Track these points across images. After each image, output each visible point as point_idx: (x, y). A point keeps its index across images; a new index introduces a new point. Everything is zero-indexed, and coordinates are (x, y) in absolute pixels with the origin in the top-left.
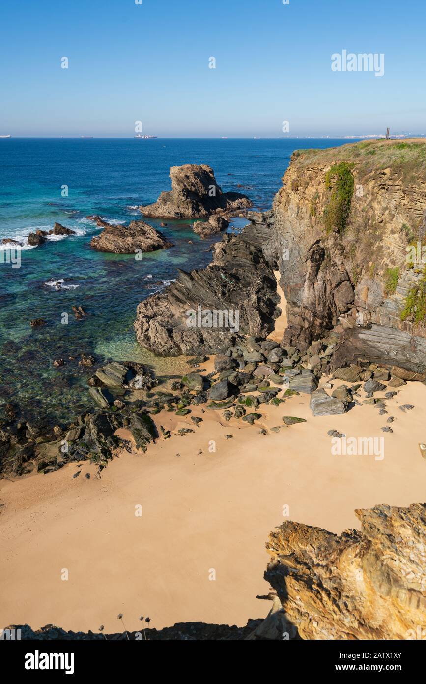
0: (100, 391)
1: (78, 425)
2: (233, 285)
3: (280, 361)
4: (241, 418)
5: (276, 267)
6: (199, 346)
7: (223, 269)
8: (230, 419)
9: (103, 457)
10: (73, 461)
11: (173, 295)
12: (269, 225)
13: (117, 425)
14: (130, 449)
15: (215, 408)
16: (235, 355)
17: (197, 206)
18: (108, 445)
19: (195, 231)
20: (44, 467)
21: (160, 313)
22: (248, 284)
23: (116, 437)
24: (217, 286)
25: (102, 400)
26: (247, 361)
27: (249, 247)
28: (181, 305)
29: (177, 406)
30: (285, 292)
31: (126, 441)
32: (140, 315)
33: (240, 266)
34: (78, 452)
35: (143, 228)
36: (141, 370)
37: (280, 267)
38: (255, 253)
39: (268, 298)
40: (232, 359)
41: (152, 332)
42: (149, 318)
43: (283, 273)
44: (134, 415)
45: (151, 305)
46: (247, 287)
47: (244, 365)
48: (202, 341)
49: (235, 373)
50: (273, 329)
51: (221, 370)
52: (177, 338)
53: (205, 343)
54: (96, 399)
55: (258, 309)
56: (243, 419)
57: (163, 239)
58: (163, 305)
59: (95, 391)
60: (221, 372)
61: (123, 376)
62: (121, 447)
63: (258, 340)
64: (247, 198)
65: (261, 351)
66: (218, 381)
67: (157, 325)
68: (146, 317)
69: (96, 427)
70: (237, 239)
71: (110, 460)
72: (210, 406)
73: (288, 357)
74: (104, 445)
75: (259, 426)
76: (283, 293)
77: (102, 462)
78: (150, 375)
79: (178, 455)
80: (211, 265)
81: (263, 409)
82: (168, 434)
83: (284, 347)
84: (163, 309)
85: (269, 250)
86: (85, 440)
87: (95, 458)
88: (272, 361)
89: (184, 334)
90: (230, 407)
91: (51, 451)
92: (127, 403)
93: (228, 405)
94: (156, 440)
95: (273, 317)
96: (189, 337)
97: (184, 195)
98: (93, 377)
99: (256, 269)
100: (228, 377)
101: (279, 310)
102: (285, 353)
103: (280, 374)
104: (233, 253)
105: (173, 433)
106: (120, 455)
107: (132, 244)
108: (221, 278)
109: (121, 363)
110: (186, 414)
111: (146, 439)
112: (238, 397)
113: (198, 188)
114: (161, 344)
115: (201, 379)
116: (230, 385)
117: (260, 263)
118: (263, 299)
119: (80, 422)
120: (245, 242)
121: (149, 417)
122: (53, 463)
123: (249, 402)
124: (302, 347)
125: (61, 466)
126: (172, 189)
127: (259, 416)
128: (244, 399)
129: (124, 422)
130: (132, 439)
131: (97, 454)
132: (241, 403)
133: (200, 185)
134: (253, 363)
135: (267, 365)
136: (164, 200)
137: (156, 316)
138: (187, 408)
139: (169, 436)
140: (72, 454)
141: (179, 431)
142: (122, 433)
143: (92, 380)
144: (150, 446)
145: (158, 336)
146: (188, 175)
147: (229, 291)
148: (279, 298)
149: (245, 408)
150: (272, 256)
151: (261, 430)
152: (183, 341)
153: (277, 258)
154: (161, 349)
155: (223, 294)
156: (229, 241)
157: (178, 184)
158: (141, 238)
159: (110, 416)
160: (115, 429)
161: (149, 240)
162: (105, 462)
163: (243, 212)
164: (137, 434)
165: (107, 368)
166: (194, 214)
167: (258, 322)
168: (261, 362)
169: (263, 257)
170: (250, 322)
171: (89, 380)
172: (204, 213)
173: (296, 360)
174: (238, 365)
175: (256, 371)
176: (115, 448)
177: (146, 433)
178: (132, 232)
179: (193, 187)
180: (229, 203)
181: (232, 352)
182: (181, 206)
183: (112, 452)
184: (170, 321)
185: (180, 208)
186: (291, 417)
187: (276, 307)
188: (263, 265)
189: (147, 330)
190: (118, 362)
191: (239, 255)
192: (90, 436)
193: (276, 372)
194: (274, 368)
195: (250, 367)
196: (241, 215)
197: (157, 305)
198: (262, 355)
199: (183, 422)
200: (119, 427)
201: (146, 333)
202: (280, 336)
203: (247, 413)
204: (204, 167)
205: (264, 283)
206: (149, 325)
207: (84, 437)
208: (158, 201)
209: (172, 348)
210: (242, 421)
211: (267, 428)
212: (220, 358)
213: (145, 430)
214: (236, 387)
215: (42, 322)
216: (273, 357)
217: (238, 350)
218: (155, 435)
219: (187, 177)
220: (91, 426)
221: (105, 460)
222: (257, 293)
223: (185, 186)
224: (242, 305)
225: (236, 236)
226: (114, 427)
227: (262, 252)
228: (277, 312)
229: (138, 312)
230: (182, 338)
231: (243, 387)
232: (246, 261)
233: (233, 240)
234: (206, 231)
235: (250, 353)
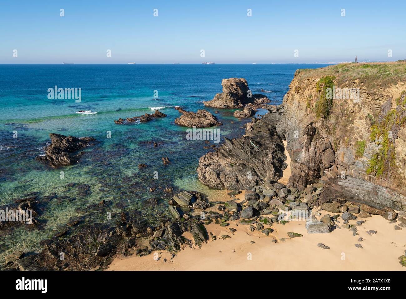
0: (175, 208)
1: (161, 228)
2: (257, 148)
3: (286, 196)
4: (261, 231)
5: (284, 138)
6: (236, 184)
7: (252, 139)
8: (253, 231)
9: (175, 249)
10: (157, 250)
11: (221, 153)
12: (280, 113)
13: (184, 229)
14: (191, 245)
15: (244, 223)
16: (257, 191)
17: (237, 102)
18: (178, 242)
19: (235, 116)
20: (140, 252)
21: (213, 163)
22: (267, 148)
23: (183, 237)
24: (248, 148)
25: (176, 214)
26: (265, 195)
27: (268, 126)
28: (226, 159)
29: (221, 221)
30: (290, 153)
31: (189, 240)
32: (201, 164)
33: (262, 137)
34: (160, 245)
35: (205, 113)
36: (200, 197)
37: (286, 138)
38: (271, 129)
39: (279, 157)
40: (256, 193)
41: (207, 174)
42: (206, 166)
43: (289, 142)
44: (195, 224)
45: (207, 158)
46: (266, 150)
47: (263, 197)
48: (237, 181)
49: (257, 202)
50: (282, 176)
51: (249, 200)
52: (222, 179)
53: (239, 182)
54: (173, 213)
55: (273, 163)
56: (262, 232)
57: (216, 120)
58: (215, 158)
59: (172, 208)
60: (248, 201)
61: (189, 200)
62: (186, 243)
63: (273, 182)
64: (267, 98)
65: (274, 190)
66: (247, 207)
67: (211, 170)
68: (205, 165)
69: (172, 230)
70: (260, 121)
71: (179, 251)
72: (241, 222)
73: (292, 194)
74: (176, 241)
75: (272, 237)
76: (289, 154)
77: (174, 252)
78: (205, 200)
79: (220, 251)
80: (244, 136)
81: (275, 226)
82: (215, 238)
83: (289, 187)
84: (215, 161)
85: (280, 128)
86: (165, 237)
87: (170, 249)
88: (281, 196)
89: (227, 176)
90: (254, 224)
91: (145, 242)
92: (191, 217)
93: (253, 222)
94: (207, 241)
95: (282, 169)
96: (229, 178)
97: (229, 95)
98: (171, 200)
99: (272, 139)
100: (253, 204)
101: (286, 165)
102: (289, 191)
103: (286, 204)
104: (258, 129)
105: (218, 237)
106: (185, 249)
107: (198, 123)
108: (250, 144)
109: (189, 192)
110: (226, 226)
111: (201, 240)
112: (259, 217)
113: (238, 91)
114: (213, 182)
115: (236, 204)
116: (254, 209)
117: (274, 135)
118: (276, 158)
119: (163, 226)
120: (265, 123)
121: (204, 226)
122: (145, 250)
123: (266, 221)
124: (300, 188)
125: (150, 253)
126: (222, 92)
127: (272, 231)
128: (263, 219)
129: (189, 228)
130: (193, 239)
131: (171, 247)
132: (261, 221)
133: (239, 89)
134: (269, 197)
135: (278, 198)
136: (218, 98)
137: (210, 165)
138: (227, 222)
139: (215, 239)
140: (157, 245)
141: (221, 236)
142: (187, 235)
143: (171, 201)
144: (204, 244)
145: (211, 177)
146: (232, 84)
147: (255, 152)
148: (286, 157)
149: (264, 225)
150: (282, 132)
151: (273, 240)
152: (226, 180)
153: (285, 133)
154: (212, 185)
155: (251, 153)
156: (256, 122)
157: (226, 89)
158: (203, 119)
159: (180, 224)
160: (183, 232)
161: (208, 121)
162: (176, 252)
163: (265, 105)
164: (196, 236)
165: (180, 194)
166: (235, 106)
167: (273, 171)
168: (274, 196)
169: (276, 132)
170: (267, 171)
171: (169, 201)
172: (241, 106)
173: (297, 196)
174: (259, 198)
175: (271, 202)
176: (182, 244)
177: (201, 236)
178: (198, 116)
179: (235, 91)
180: (256, 100)
181: (256, 189)
182: (228, 102)
183: (180, 246)
184: (219, 168)
185: (227, 103)
186: (293, 233)
187: (284, 163)
188: (276, 137)
189: (205, 173)
190: (187, 191)
191: (262, 130)
192: (168, 235)
193: (284, 203)
194: (282, 201)
195: (267, 199)
196: (263, 107)
197: (211, 158)
198: (275, 192)
199: (224, 231)
200: (185, 231)
201: (204, 175)
202: (287, 180)
203: (264, 228)
204: (242, 80)
205: (276, 147)
206: (206, 170)
207: (164, 236)
208: (214, 98)
209: (219, 185)
210: (261, 233)
211: (277, 239)
212: (248, 192)
213: (201, 234)
214: (258, 211)
215: (144, 166)
216: (282, 194)
217: (260, 188)
218: (207, 238)
219: (232, 85)
220: (169, 229)
221: (176, 251)
222: (272, 153)
223: (230, 90)
224: (263, 161)
225: (260, 120)
226: (182, 231)
227: (276, 129)
228: (285, 166)
229: (200, 162)
230: (226, 179)
231: (262, 211)
232: (266, 134)
233: (258, 122)
234: (242, 116)
235: (267, 190)
